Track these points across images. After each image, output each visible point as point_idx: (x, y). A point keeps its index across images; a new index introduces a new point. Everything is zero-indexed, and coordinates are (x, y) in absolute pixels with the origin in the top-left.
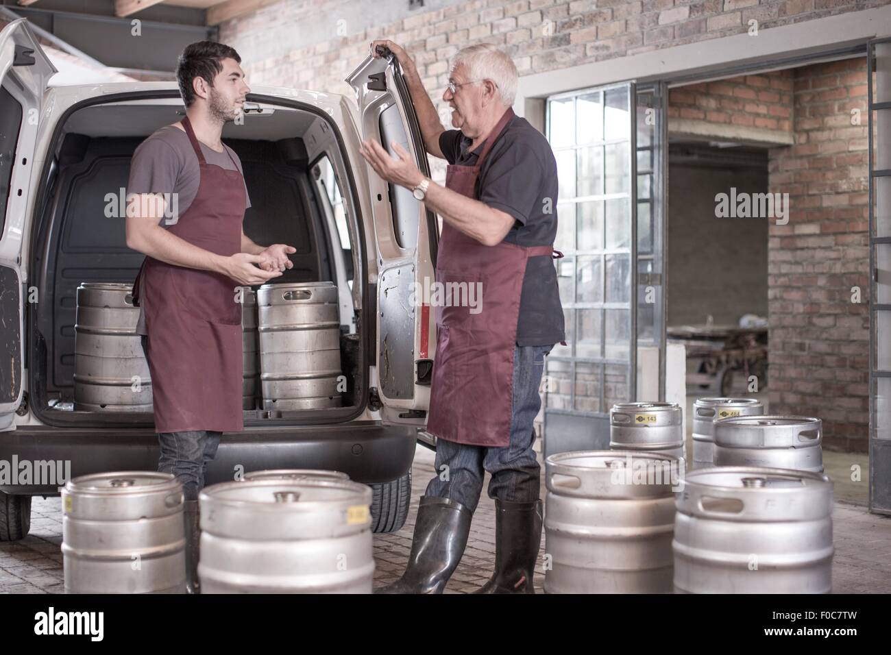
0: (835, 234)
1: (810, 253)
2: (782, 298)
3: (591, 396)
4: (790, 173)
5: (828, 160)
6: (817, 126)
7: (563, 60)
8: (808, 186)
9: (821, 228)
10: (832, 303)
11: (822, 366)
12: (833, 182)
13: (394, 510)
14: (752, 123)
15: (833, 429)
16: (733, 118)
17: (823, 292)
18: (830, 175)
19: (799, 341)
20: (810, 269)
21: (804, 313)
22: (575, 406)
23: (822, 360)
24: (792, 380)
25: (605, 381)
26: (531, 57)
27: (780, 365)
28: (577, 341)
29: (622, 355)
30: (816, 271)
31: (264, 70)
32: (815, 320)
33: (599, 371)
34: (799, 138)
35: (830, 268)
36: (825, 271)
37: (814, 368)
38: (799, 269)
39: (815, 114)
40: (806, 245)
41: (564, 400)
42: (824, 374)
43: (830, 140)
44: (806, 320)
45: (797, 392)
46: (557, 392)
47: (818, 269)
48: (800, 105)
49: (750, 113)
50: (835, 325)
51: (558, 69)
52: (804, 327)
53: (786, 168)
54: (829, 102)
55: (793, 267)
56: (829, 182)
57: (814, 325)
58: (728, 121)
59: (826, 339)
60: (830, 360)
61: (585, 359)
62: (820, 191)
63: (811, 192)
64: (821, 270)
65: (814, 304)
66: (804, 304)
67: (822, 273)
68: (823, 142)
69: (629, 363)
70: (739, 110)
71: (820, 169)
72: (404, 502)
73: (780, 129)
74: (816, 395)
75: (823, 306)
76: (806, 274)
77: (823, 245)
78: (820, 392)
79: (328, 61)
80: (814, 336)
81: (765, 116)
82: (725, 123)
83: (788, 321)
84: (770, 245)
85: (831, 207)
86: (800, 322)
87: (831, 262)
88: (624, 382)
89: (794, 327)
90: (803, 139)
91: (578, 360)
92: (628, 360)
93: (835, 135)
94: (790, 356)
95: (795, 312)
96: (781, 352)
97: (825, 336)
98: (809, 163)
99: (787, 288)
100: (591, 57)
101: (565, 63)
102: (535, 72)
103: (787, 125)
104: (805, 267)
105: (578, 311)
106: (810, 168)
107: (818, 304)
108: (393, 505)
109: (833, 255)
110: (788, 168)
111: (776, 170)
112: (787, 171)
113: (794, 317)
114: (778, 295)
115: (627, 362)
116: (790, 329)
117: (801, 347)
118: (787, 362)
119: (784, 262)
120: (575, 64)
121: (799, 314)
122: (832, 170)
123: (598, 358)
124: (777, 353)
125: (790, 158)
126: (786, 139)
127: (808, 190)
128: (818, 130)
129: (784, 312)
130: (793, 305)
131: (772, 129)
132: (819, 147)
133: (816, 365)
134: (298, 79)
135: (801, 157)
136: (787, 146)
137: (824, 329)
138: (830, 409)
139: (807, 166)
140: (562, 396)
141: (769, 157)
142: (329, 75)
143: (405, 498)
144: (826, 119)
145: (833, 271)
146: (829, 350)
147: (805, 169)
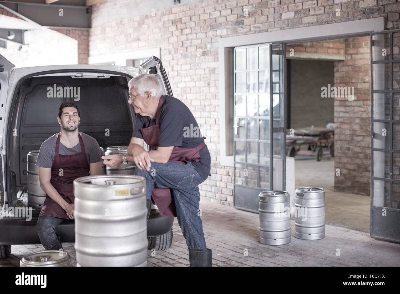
0: (363, 100)
1: (353, 108)
2: (340, 127)
3: (254, 179)
4: (344, 72)
5: (360, 67)
6: (355, 52)
7: (241, 32)
8: (351, 78)
9: (357, 98)
10: (362, 130)
11: (358, 158)
12: (362, 77)
13: (166, 242)
14: (326, 52)
15: (362, 185)
16: (318, 50)
17: (358, 125)
18: (361, 74)
19: (348, 146)
20: (352, 115)
21: (350, 134)
22: (247, 183)
23: (358, 155)
24: (345, 164)
25: (259, 173)
26: (227, 29)
27: (340, 157)
28: (248, 154)
29: (267, 162)
30: (355, 116)
31: (112, 27)
32: (355, 138)
33: (257, 169)
34: (348, 57)
35: (361, 115)
36: (359, 116)
37: (354, 159)
38: (348, 115)
39: (354, 47)
40: (350, 105)
41: (242, 180)
42: (358, 161)
43: (361, 59)
44: (351, 138)
45: (347, 169)
46: (240, 177)
47: (356, 115)
48: (348, 42)
49: (326, 47)
50: (363, 140)
51: (238, 35)
52: (350, 140)
53: (342, 70)
54: (361, 42)
55: (345, 114)
56: (360, 77)
57: (354, 140)
58: (315, 51)
59: (359, 146)
60: (361, 156)
61: (251, 164)
62: (357, 81)
63: (353, 81)
64: (357, 116)
65: (354, 131)
66: (350, 131)
67: (358, 117)
68: (358, 59)
69: (270, 167)
70: (321, 46)
71: (357, 71)
72: (170, 239)
73: (339, 53)
74: (355, 170)
75: (358, 132)
76: (350, 117)
77: (358, 105)
78: (357, 169)
79: (139, 25)
80: (354, 145)
81: (332, 48)
82: (314, 52)
83: (343, 137)
84: (335, 104)
85: (361, 88)
86: (348, 138)
87: (362, 112)
88: (268, 174)
89: (345, 140)
90: (349, 58)
91: (248, 164)
92: (269, 165)
93: (363, 57)
94: (344, 153)
95: (346, 134)
96: (340, 151)
97: (359, 145)
98: (352, 68)
99: (343, 123)
100: (252, 31)
101: (241, 33)
102: (229, 36)
103: (342, 51)
104: (350, 114)
105: (248, 143)
106: (352, 71)
107: (356, 131)
108: (165, 240)
109: (362, 109)
110: (343, 70)
111: (338, 71)
112: (342, 71)
113: (345, 136)
114: (339, 126)
115: (269, 166)
116: (344, 141)
117: (348, 149)
118: (342, 155)
119: (341, 112)
120: (246, 34)
121: (348, 135)
122: (362, 72)
123: (257, 163)
124: (338, 151)
125: (343, 66)
126: (342, 58)
127: (351, 80)
128: (356, 54)
129: (341, 134)
130: (345, 131)
131: (336, 54)
132: (356, 62)
133: (355, 157)
134: (127, 32)
135: (348, 66)
136: (343, 61)
137: (359, 142)
138: (361, 177)
139: (351, 70)
140: (242, 179)
141: (335, 65)
142: (140, 31)
143: (170, 237)
144: (359, 49)
145: (362, 117)
146: (361, 151)
147: (350, 71)
